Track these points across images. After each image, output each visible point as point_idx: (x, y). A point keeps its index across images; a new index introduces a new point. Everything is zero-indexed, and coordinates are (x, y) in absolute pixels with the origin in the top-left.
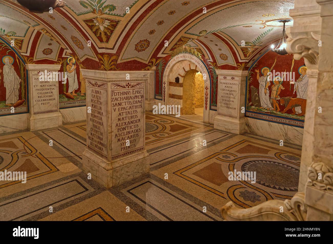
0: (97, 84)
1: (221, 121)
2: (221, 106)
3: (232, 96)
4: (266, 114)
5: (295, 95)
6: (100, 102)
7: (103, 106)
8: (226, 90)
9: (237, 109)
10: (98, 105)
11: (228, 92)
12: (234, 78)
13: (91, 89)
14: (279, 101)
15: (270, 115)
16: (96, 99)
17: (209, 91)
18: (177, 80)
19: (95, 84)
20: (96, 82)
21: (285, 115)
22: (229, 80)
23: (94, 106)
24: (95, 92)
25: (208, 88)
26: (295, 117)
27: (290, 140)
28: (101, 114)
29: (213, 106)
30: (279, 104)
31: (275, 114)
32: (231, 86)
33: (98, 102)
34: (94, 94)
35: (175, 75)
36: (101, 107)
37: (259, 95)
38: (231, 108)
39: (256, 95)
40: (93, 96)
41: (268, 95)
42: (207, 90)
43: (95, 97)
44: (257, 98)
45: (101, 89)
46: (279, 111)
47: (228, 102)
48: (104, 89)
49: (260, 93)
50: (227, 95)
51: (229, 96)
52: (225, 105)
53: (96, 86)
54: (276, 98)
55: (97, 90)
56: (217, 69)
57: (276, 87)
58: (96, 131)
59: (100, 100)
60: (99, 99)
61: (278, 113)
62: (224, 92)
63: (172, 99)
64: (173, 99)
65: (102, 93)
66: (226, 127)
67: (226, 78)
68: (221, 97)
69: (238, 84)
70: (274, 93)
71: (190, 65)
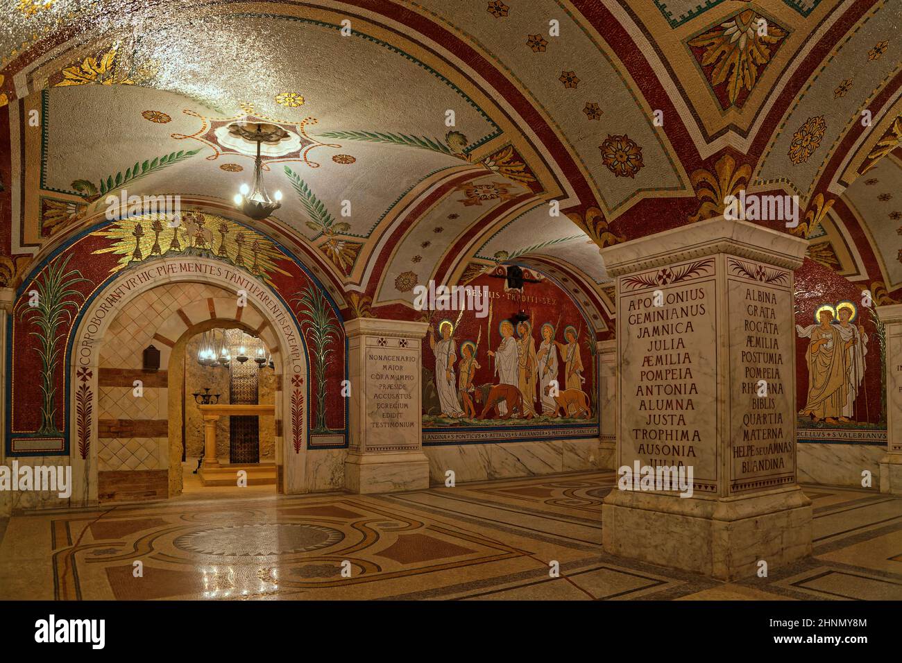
0: (764, 274)
1: (381, 466)
2: (375, 425)
3: (402, 391)
4: (453, 428)
5: (497, 380)
6: (773, 327)
7: (782, 335)
8: (387, 376)
9: (416, 425)
10: (768, 336)
11: (392, 382)
12: (406, 343)
13: (744, 287)
14: (472, 394)
15: (458, 430)
16: (761, 319)
17: (303, 389)
18: (151, 357)
19: (758, 273)
20: (761, 268)
21: (484, 422)
22: (394, 348)
23: (754, 340)
24: (756, 297)
25: (301, 381)
26: (498, 423)
27: (496, 472)
28: (777, 358)
29: (318, 433)
30: (474, 402)
31: (469, 424)
32: (399, 363)
33: (768, 326)
34: (753, 303)
35: (134, 338)
36: (776, 340)
37: (436, 386)
38: (401, 425)
39: (431, 385)
40: (751, 309)
41: (453, 383)
42: (297, 385)
43: (759, 311)
44: (433, 395)
45: (778, 287)
46: (475, 417)
47: (393, 411)
48: (783, 288)
49: (438, 382)
50: (389, 391)
51: (395, 392)
52: (387, 420)
53: (761, 279)
54: (468, 388)
55: (762, 289)
56: (364, 316)
57: (467, 365)
58: (762, 419)
59: (773, 321)
60: (769, 316)
61: (474, 421)
62: (382, 383)
63: (116, 442)
64: (125, 441)
65: (778, 300)
66: (396, 479)
67: (385, 342)
68: (372, 397)
69: (416, 357)
70: (464, 376)
71: (210, 301)
